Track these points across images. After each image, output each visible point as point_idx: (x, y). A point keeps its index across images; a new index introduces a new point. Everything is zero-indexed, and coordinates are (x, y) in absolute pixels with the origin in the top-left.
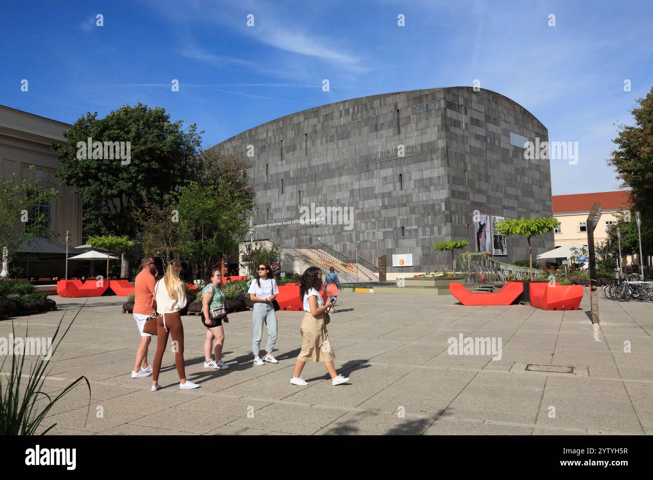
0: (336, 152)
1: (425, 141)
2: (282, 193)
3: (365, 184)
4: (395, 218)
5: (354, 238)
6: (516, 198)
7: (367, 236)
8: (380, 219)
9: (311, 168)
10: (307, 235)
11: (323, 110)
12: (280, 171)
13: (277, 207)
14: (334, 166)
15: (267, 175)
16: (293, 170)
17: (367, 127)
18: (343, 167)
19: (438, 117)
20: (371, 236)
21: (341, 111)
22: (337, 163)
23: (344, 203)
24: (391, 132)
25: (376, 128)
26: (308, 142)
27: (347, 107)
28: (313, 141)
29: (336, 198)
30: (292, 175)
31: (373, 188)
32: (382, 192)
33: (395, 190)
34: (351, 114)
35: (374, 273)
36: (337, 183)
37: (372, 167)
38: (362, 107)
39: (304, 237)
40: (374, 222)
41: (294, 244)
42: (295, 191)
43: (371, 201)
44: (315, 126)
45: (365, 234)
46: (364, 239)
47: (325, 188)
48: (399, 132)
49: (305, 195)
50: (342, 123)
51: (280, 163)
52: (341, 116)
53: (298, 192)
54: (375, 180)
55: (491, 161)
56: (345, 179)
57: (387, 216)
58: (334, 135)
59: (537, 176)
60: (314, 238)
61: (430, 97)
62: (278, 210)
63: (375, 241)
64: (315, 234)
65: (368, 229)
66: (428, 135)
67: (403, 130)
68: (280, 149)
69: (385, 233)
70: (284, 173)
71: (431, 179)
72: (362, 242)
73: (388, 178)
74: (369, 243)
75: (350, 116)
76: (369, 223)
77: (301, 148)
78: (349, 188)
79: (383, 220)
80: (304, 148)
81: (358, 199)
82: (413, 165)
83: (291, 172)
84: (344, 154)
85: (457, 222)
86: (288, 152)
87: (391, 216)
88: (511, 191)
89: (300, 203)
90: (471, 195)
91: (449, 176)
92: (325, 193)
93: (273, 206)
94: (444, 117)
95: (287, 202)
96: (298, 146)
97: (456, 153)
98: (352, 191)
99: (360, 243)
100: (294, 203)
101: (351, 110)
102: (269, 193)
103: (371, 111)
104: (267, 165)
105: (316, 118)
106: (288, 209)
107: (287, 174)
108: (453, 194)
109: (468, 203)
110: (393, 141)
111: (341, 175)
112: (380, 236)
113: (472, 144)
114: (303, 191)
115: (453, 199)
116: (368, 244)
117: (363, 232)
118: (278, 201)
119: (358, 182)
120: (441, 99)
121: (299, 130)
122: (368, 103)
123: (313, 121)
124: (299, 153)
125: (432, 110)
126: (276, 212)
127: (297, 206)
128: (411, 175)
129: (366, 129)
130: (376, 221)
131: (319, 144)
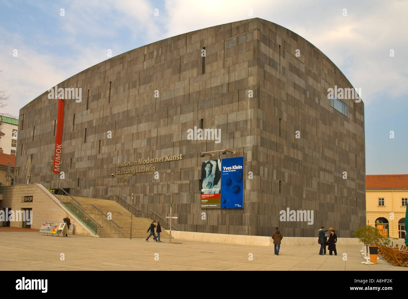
0: (137, 98)
1: (232, 80)
2: (85, 142)
3: (163, 131)
4: (192, 169)
5: (148, 190)
6: (334, 162)
7: (161, 188)
8: (176, 170)
9: (113, 116)
10: (103, 185)
11: (128, 56)
12: (84, 120)
13: (79, 156)
14: (134, 113)
15: (74, 124)
16: (96, 119)
17: (171, 69)
18: (143, 114)
19: (249, 50)
20: (165, 189)
21: (145, 55)
22: (137, 109)
23: (141, 152)
24: (195, 72)
25: (180, 70)
26: (112, 90)
27: (151, 50)
28: (117, 89)
29: (134, 147)
30: (94, 125)
31: (171, 136)
32: (180, 140)
34: (155, 57)
35: (166, 230)
36: (135, 132)
37: (171, 112)
38: (166, 50)
39: (101, 187)
40: (169, 173)
41: (91, 194)
42: (96, 140)
43: (169, 149)
44: (119, 73)
45: (159, 186)
46: (158, 192)
47: (123, 137)
48: (204, 72)
49: (105, 143)
50: (145, 68)
51: (85, 112)
52: (144, 61)
53: (99, 141)
54: (173, 127)
55: (309, 118)
56: (143, 126)
57: (184, 167)
58: (136, 81)
59: (354, 145)
60: (109, 189)
61: (241, 30)
62: (80, 159)
63: (170, 194)
64: (111, 184)
65: (163, 181)
66: (236, 72)
67: (208, 69)
68: (87, 99)
69: (181, 186)
70: (88, 122)
71: (236, 124)
72: (156, 194)
73: (188, 124)
74: (163, 196)
75: (154, 59)
76: (164, 174)
77: (105, 97)
78: (147, 136)
79: (180, 171)
80: (108, 96)
81: (155, 147)
82: (217, 108)
83: (94, 121)
84: (144, 100)
85: (266, 175)
86: (93, 101)
87: (188, 166)
88: (329, 153)
89: (99, 153)
90: (285, 148)
91: (258, 120)
92: (123, 142)
93: (76, 156)
94: (257, 51)
95: (88, 151)
96: (102, 94)
97: (269, 96)
98: (149, 140)
99: (154, 196)
100: (94, 152)
101: (155, 53)
102: (74, 142)
103: (175, 52)
104: (74, 115)
105: (121, 65)
106: (89, 158)
107: (90, 122)
108: (263, 142)
109: (282, 157)
110: (197, 82)
111: (140, 122)
112: (175, 189)
113: (290, 93)
114: (103, 140)
115: (262, 148)
116: (162, 198)
117: (158, 184)
118: (81, 150)
119: (157, 129)
120: (254, 30)
121: (104, 78)
122: (173, 44)
123: (118, 68)
124: (103, 101)
125: (243, 43)
126: (78, 161)
127: (96, 155)
128: (213, 119)
129: (169, 71)
130: (171, 172)
131: (121, 91)
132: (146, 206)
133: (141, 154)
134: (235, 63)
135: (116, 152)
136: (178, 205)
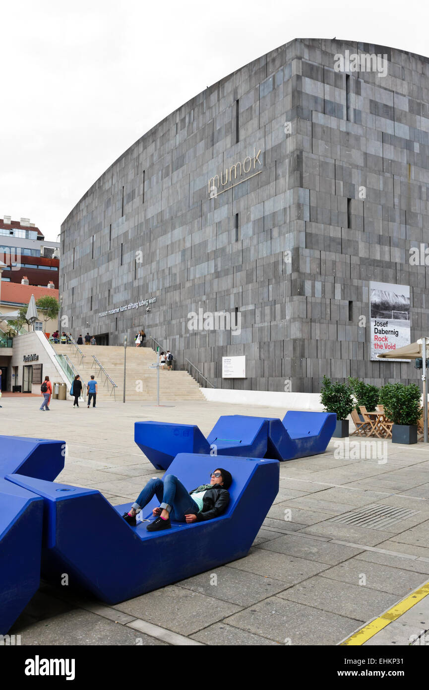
0: (170, 191)
1: (268, 146)
2: (122, 264)
3: (197, 238)
4: (228, 292)
5: (183, 329)
8: (211, 296)
9: (147, 222)
11: (160, 128)
12: (120, 232)
13: (117, 286)
14: (168, 215)
15: (110, 240)
16: (132, 229)
17: (203, 141)
18: (177, 215)
19: (287, 95)
21: (177, 125)
22: (170, 208)
23: (176, 272)
24: (228, 141)
25: (212, 141)
26: (145, 183)
27: (183, 116)
28: (150, 180)
29: (168, 266)
30: (130, 237)
31: (204, 244)
32: (214, 249)
33: (229, 243)
34: (187, 125)
36: (169, 242)
37: (205, 208)
38: (198, 112)
39: (137, 328)
40: (204, 301)
41: (128, 340)
42: (132, 260)
43: (203, 265)
44: (152, 156)
46: (193, 331)
47: (158, 251)
48: (238, 140)
49: (140, 264)
50: (177, 144)
51: (120, 220)
52: (177, 132)
53: (134, 261)
54: (208, 230)
56: (178, 233)
57: (220, 290)
58: (169, 165)
61: (277, 63)
62: (117, 289)
63: (205, 332)
66: (273, 134)
68: (122, 200)
70: (124, 234)
71: (274, 216)
72: (191, 335)
73: (222, 223)
75: (186, 128)
76: (200, 303)
77: (139, 194)
78: (181, 248)
79: (215, 296)
80: (142, 192)
81: (189, 264)
82: (253, 194)
83: (130, 231)
84: (177, 193)
86: (128, 202)
87: (224, 288)
89: (135, 278)
92: (158, 259)
93: (114, 285)
95: (125, 278)
96: (136, 191)
98: (184, 252)
99: (189, 337)
100: (130, 278)
101: (187, 120)
102: (111, 266)
103: (208, 114)
104: (111, 225)
105: (154, 144)
106: (126, 287)
107: (126, 234)
108: (310, 240)
110: (230, 157)
111: (173, 228)
113: (371, 151)
116: (198, 339)
118: (118, 276)
119: (190, 235)
120: (292, 60)
121: (138, 167)
122: (205, 101)
123: (151, 148)
124: (137, 200)
125: (280, 84)
126: (115, 293)
127: (133, 282)
128: (249, 213)
129: (202, 145)
130: (206, 300)
131: (155, 183)
132: (182, 352)
133: (175, 274)
134: (273, 118)
135: (151, 276)
136: (214, 348)
